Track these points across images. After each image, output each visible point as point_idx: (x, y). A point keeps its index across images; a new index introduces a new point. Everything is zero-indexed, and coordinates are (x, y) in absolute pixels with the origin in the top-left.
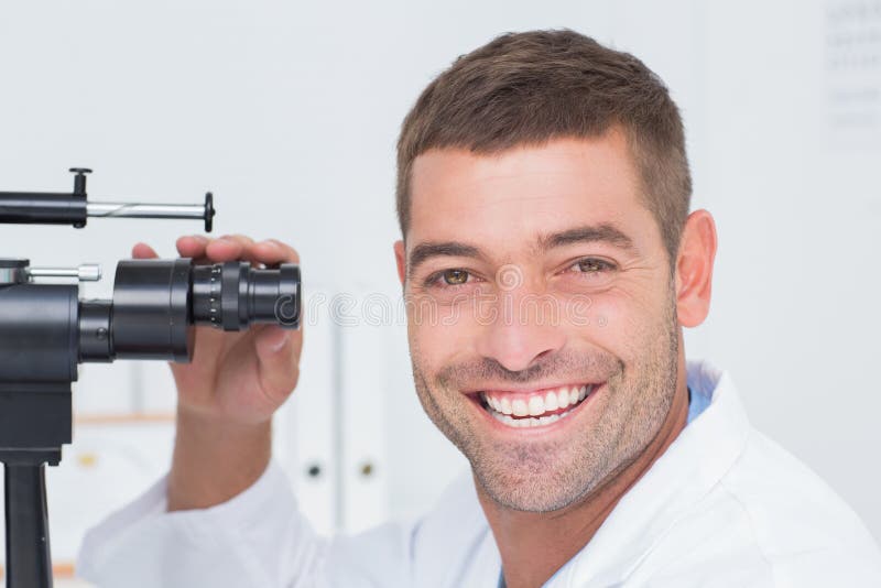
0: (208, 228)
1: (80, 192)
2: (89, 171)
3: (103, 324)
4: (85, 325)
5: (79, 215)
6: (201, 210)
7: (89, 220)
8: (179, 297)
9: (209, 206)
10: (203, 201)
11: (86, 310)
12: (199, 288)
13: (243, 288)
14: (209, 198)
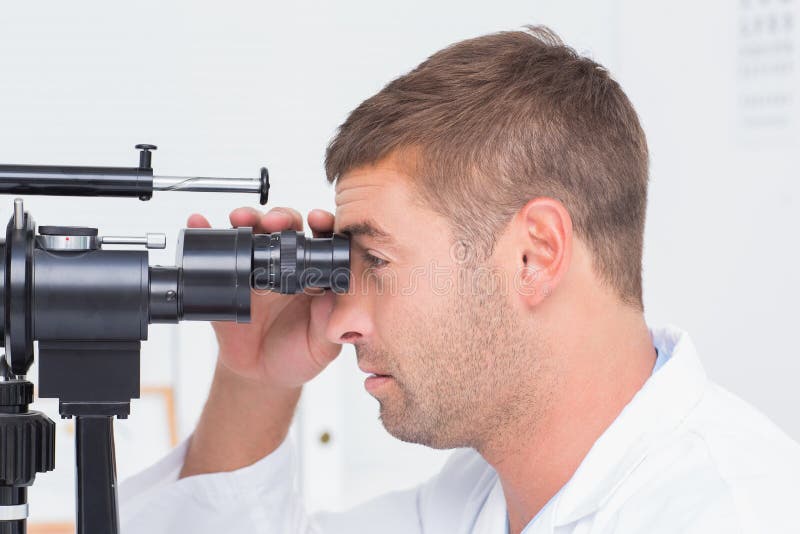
0: (264, 200)
1: (146, 167)
2: (155, 148)
3: (171, 288)
4: (157, 288)
5: (145, 188)
6: (257, 185)
7: (154, 192)
8: (243, 263)
9: (265, 180)
10: (258, 175)
11: (157, 275)
12: (259, 255)
13: (300, 254)
14: (264, 173)
